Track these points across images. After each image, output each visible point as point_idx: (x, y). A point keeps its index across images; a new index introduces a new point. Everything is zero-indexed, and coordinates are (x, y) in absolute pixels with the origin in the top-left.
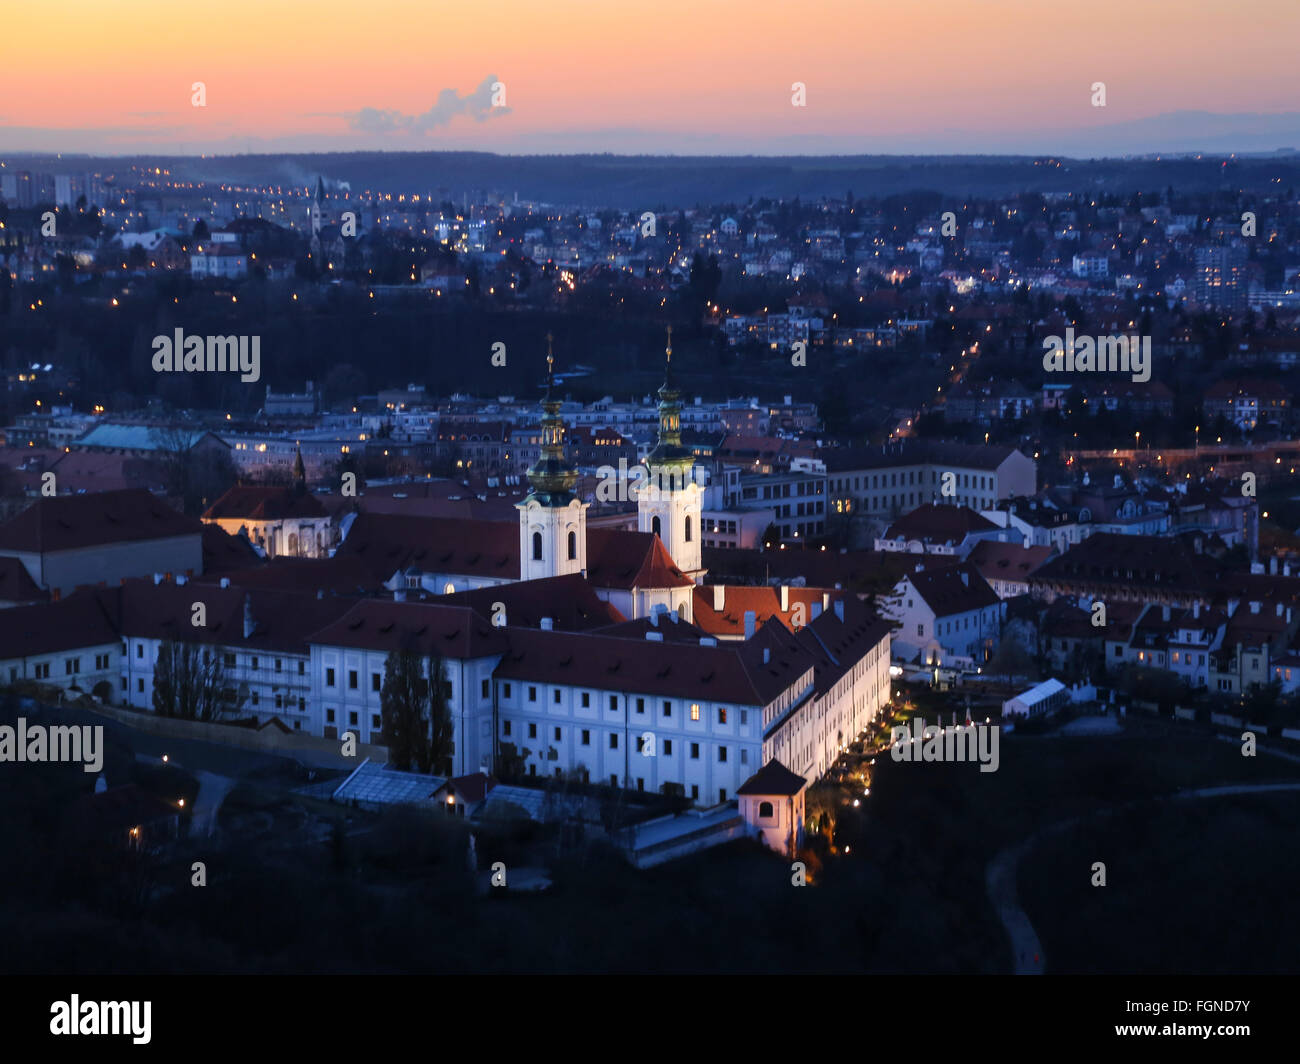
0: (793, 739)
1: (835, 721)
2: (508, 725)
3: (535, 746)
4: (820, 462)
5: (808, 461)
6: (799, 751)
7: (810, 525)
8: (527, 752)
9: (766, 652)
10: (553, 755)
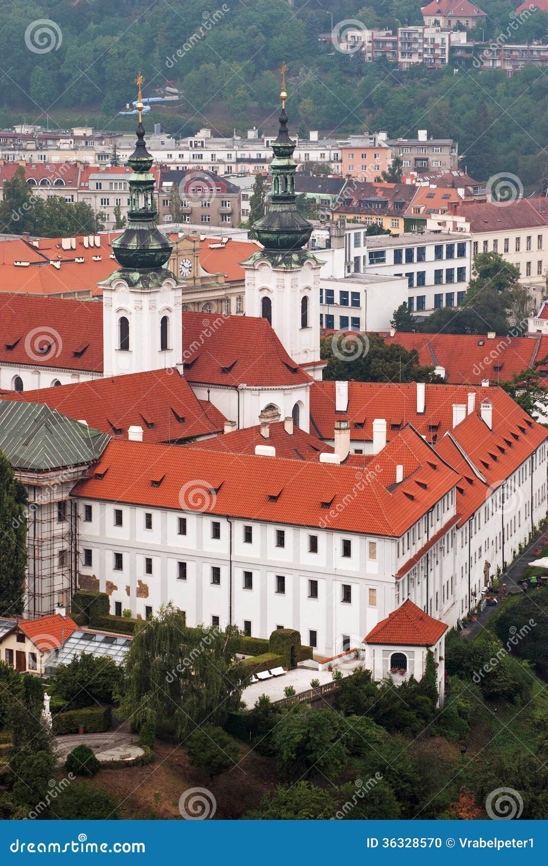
0: (431, 575)
1: (480, 550)
2: (88, 553)
3: (120, 579)
4: (463, 219)
5: (449, 219)
6: (438, 588)
7: (450, 296)
8: (111, 587)
9: (400, 469)
10: (143, 591)
